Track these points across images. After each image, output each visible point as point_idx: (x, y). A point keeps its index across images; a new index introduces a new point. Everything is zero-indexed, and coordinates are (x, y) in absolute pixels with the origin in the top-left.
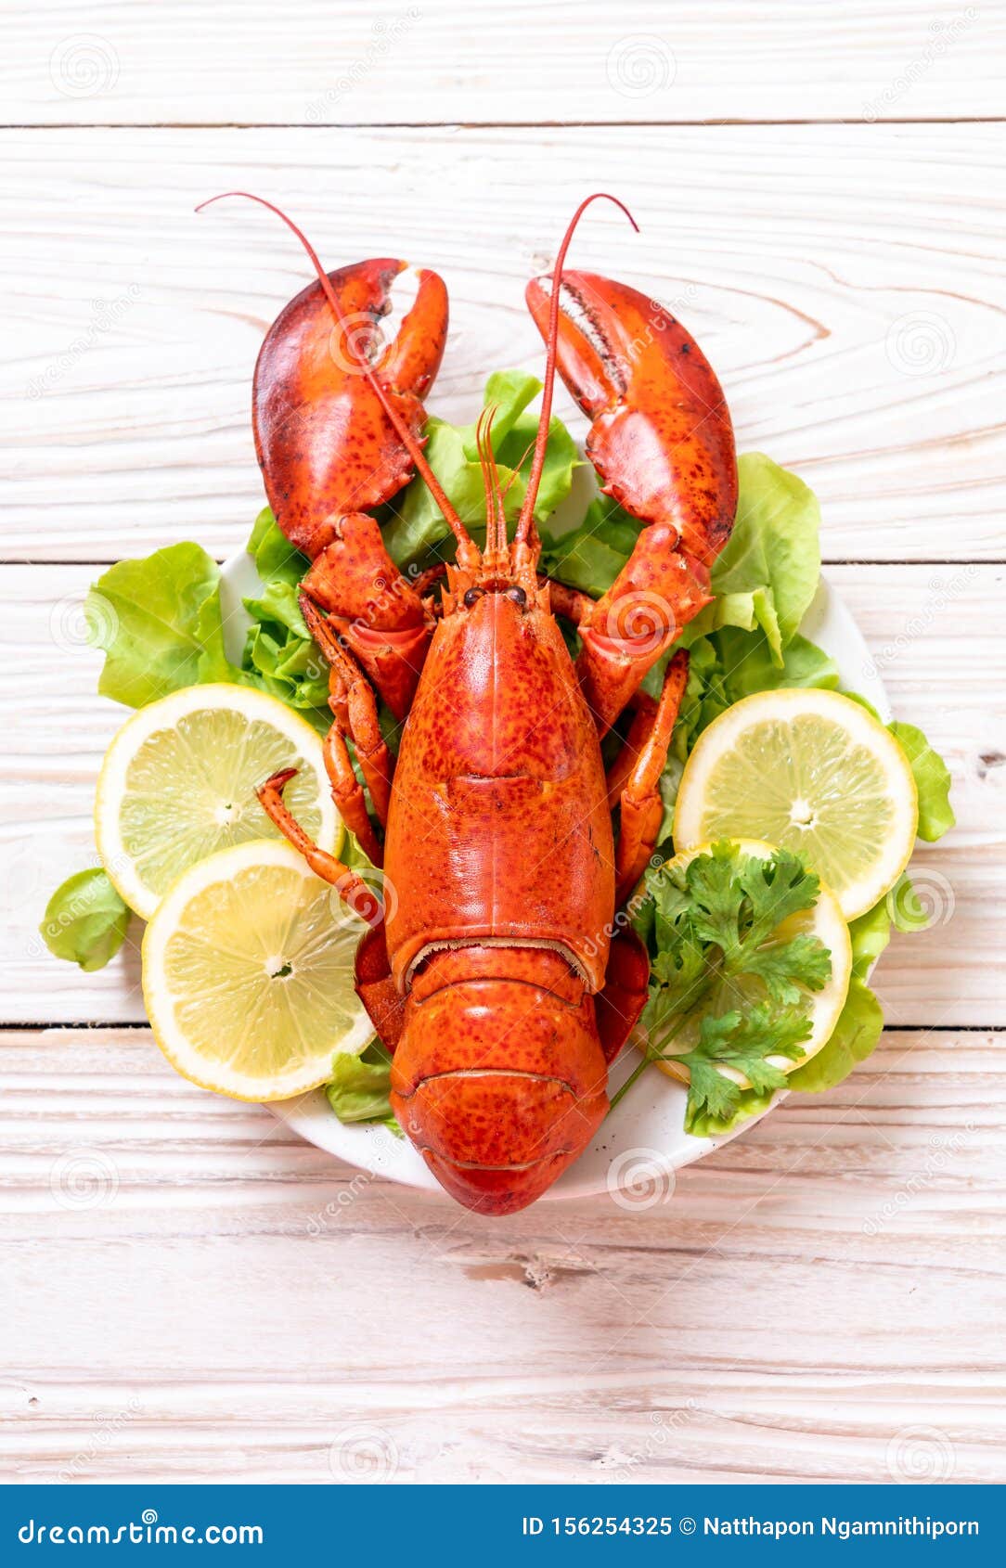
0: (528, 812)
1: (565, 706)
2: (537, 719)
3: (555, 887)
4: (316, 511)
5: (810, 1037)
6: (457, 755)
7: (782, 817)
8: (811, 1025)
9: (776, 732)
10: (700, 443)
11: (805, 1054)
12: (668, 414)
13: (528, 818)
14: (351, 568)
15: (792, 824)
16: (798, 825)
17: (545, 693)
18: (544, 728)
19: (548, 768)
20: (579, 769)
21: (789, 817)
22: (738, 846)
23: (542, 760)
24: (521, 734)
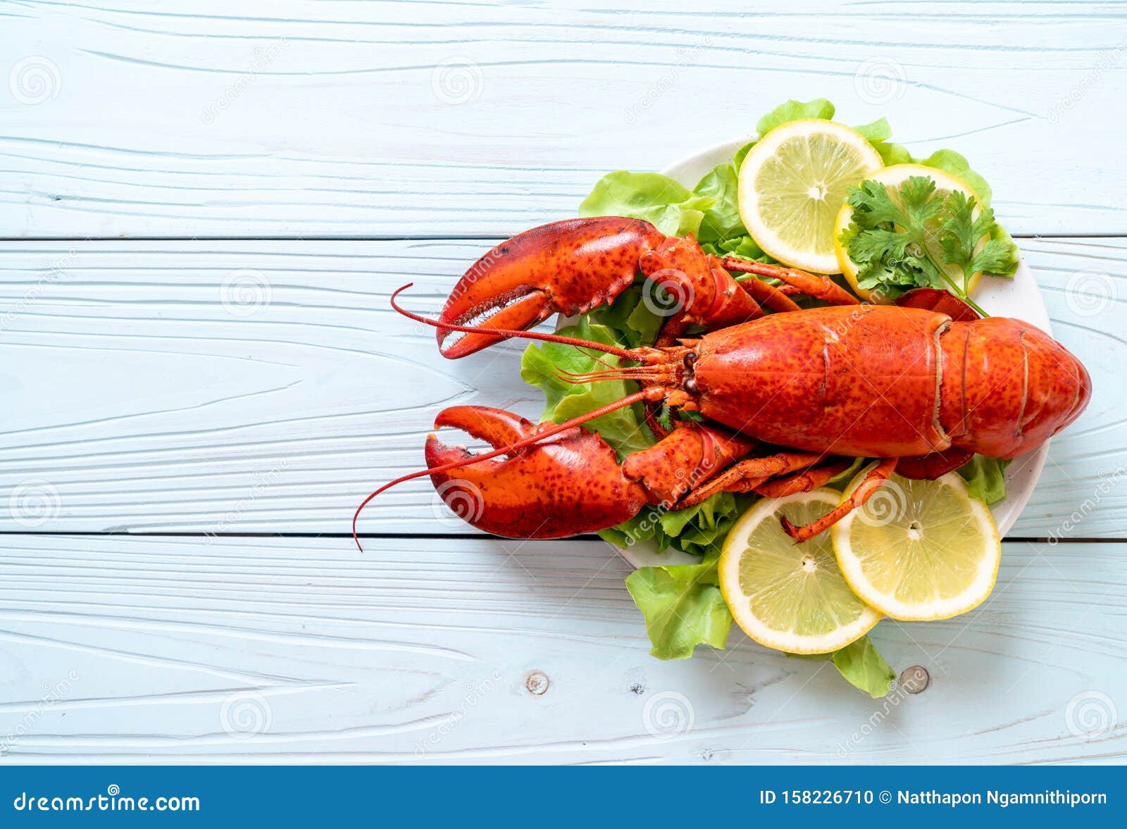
0: (849, 352)
1: (770, 328)
2: (783, 344)
3: (898, 336)
4: (619, 495)
5: (962, 192)
6: (808, 398)
7: (818, 204)
8: (955, 191)
9: (765, 205)
10: (581, 238)
11: (973, 196)
12: (559, 259)
13: (853, 352)
14: (663, 472)
15: (823, 198)
16: (823, 195)
17: (764, 340)
18: (790, 340)
19: (816, 339)
20: (811, 321)
21: (819, 201)
22: (844, 230)
23: (812, 343)
24: (797, 355)
